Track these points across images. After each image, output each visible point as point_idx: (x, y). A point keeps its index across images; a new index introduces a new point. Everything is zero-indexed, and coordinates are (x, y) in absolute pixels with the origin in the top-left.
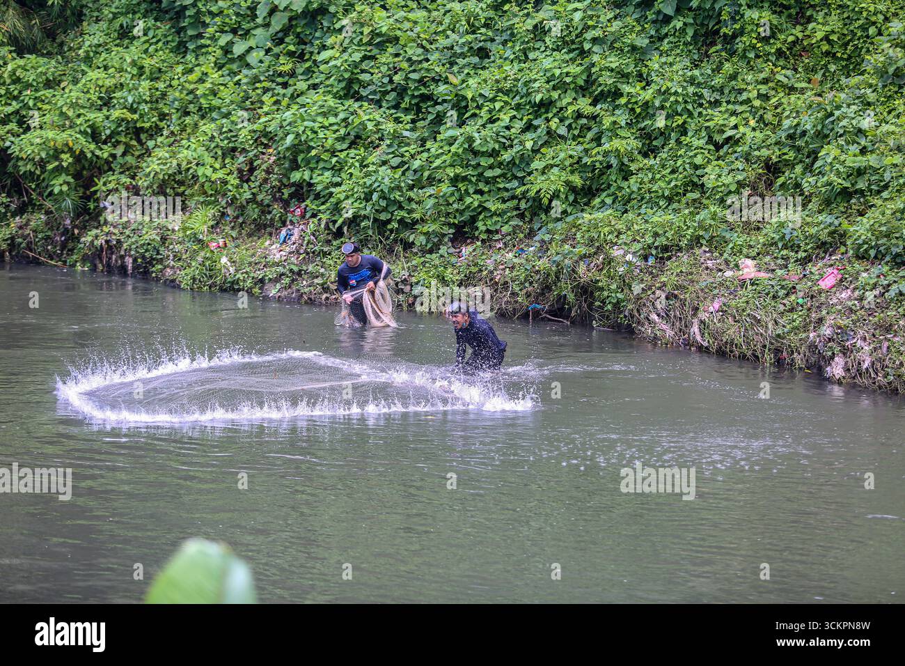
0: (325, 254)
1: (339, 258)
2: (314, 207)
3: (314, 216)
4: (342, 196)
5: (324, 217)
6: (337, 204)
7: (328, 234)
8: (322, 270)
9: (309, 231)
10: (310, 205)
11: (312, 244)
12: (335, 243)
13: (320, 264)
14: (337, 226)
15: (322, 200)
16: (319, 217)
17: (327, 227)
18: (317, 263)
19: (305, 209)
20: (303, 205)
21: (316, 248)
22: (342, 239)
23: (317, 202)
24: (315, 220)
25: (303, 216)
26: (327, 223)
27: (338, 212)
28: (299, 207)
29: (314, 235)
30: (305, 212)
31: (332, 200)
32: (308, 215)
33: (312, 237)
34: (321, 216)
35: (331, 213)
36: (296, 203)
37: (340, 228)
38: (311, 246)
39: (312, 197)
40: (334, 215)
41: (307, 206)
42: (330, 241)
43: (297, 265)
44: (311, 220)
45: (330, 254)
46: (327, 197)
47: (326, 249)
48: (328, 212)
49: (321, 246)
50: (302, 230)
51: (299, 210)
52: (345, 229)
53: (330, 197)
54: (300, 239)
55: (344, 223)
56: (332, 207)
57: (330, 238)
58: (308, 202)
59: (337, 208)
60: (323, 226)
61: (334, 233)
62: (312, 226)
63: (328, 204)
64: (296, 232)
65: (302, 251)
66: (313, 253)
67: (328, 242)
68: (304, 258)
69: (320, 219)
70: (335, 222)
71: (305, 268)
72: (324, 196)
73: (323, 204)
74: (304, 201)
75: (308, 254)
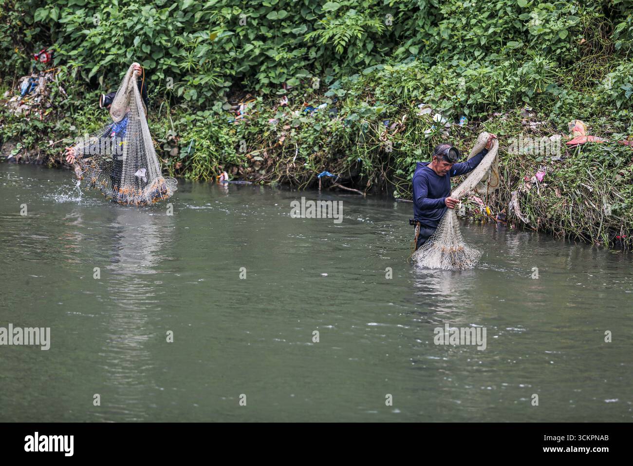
0: (76, 109)
1: (93, 114)
2: (63, 52)
3: (63, 62)
4: (97, 40)
5: (75, 64)
6: (91, 49)
7: (80, 85)
8: (73, 128)
9: (56, 81)
10: (59, 50)
11: (60, 96)
12: (88, 96)
13: (70, 120)
14: (91, 75)
15: (73, 44)
16: (69, 65)
17: (79, 77)
18: (67, 119)
19: (52, 54)
20: (50, 49)
21: (66, 101)
22: (97, 92)
23: (67, 47)
24: (65, 68)
25: (49, 63)
26: (79, 72)
27: (93, 59)
28: (45, 52)
29: (63, 86)
30: (52, 58)
31: (85, 44)
32: (56, 62)
33: (60, 88)
34: (72, 63)
35: (84, 59)
36: (42, 47)
37: (95, 78)
38: (59, 99)
39: (61, 40)
40: (87, 63)
41: (55, 50)
42: (82, 93)
43: (42, 121)
44: (59, 69)
45: (82, 109)
46: (79, 41)
47: (77, 103)
48: (80, 59)
49: (72, 99)
50: (49, 79)
51: (45, 55)
52: (101, 79)
53: (82, 41)
54: (45, 89)
55: (99, 71)
56: (85, 53)
57: (82, 90)
58: (56, 46)
59: (91, 54)
60: (74, 75)
61: (87, 84)
62: (61, 74)
63: (80, 50)
64: (41, 81)
65: (48, 105)
66: (62, 107)
67: (80, 95)
68: (51, 113)
69: (70, 67)
70: (88, 71)
71: (51, 125)
72: (75, 40)
73: (74, 48)
74: (51, 45)
75: (55, 108)
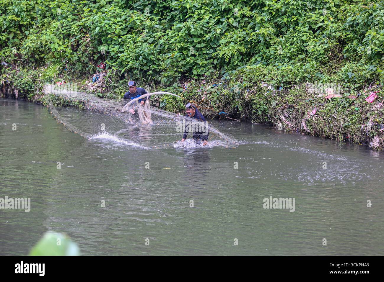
0: (116, 87)
1: (123, 89)
2: (110, 64)
3: (110, 68)
4: (124, 58)
5: (115, 69)
6: (122, 62)
7: (117, 77)
8: (114, 96)
9: (107, 76)
10: (108, 63)
11: (109, 82)
12: (120, 82)
13: (113, 92)
14: (122, 73)
15: (114, 60)
16: (112, 69)
17: (117, 74)
18: (112, 92)
19: (105, 65)
20: (104, 63)
21: (111, 84)
22: (124, 80)
23: (111, 61)
24: (111, 70)
25: (104, 68)
26: (117, 72)
27: (122, 66)
28: (102, 64)
29: (110, 78)
30: (105, 66)
31: (119, 60)
32: (107, 68)
33: (109, 79)
34: (113, 68)
35: (118, 67)
36: (101, 62)
37: (123, 74)
38: (109, 83)
39: (109, 59)
40: (120, 68)
41: (106, 63)
42: (118, 81)
43: (101, 93)
44: (108, 70)
45: (118, 87)
46: (116, 59)
47: (116, 85)
48: (117, 66)
49: (114, 83)
50: (104, 75)
51: (102, 65)
52: (126, 74)
53: (118, 59)
54: (103, 80)
55: (125, 71)
56: (119, 64)
57: (118, 79)
58: (107, 61)
59: (122, 64)
60: (114, 73)
61: (120, 77)
62: (109, 73)
63: (117, 62)
64: (101, 76)
65: (104, 86)
66: (110, 87)
67: (117, 81)
68: (105, 89)
69: (113, 70)
70: (120, 71)
71: (105, 94)
72: (115, 58)
73: (114, 62)
74: (105, 61)
75: (107, 87)
